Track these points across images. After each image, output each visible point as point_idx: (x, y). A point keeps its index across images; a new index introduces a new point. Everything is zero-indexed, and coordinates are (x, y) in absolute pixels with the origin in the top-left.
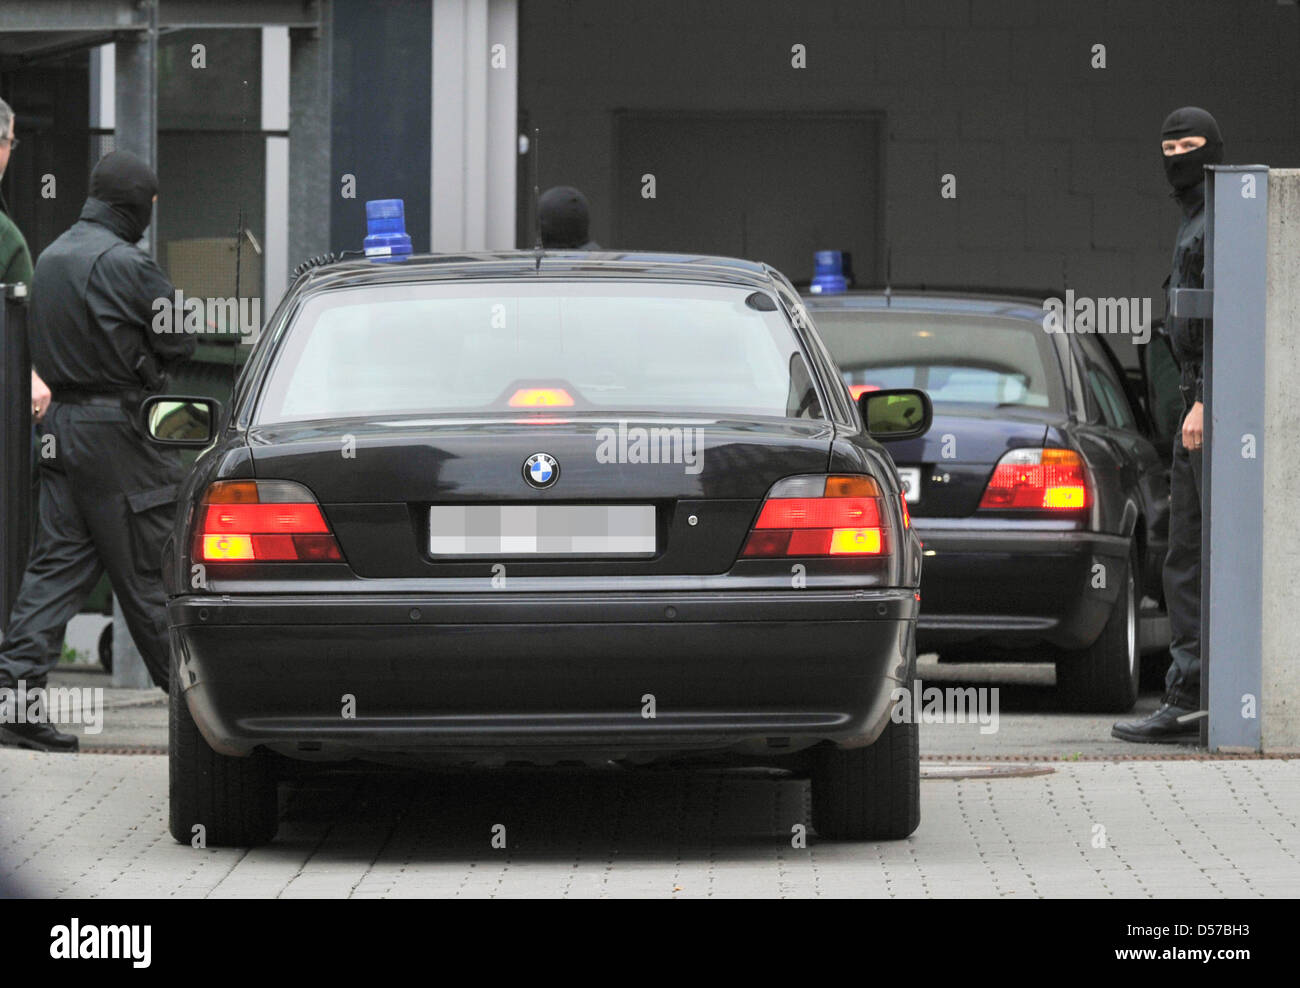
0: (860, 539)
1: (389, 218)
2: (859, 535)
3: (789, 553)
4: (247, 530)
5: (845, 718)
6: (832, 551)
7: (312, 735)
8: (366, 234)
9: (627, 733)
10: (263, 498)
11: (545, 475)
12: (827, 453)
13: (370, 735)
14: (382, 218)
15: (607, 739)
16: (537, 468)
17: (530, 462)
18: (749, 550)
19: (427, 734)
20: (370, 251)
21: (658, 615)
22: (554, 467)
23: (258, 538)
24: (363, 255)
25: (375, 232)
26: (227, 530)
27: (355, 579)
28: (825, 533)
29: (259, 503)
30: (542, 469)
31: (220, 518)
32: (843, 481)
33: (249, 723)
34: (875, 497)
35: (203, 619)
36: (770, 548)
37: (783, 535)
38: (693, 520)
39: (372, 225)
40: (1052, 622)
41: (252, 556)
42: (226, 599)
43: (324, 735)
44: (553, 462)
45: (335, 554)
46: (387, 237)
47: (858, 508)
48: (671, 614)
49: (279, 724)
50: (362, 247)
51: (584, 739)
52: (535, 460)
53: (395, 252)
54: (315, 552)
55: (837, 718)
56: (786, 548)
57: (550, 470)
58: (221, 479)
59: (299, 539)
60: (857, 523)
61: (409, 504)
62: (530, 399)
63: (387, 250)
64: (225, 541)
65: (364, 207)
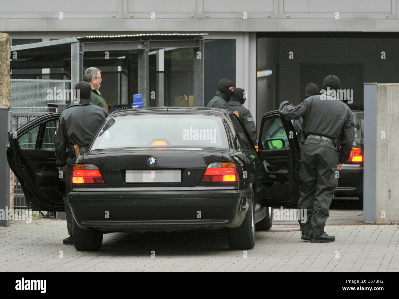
0: (231, 178)
1: (139, 99)
2: (231, 177)
3: (213, 181)
4: (82, 176)
5: (227, 221)
6: (223, 181)
7: (98, 225)
8: (133, 103)
9: (173, 225)
10: (86, 169)
11: (153, 163)
12: (222, 157)
13: (112, 225)
14: (137, 99)
15: (169, 226)
16: (151, 161)
17: (150, 159)
18: (202, 181)
19: (125, 225)
20: (134, 107)
21: (179, 196)
22: (155, 161)
23: (85, 178)
24: (132, 108)
25: (135, 102)
26: (78, 176)
27: (108, 188)
28: (222, 176)
29: (85, 169)
30: (152, 161)
31: (76, 173)
32: (226, 164)
33: (84, 223)
34: (234, 168)
35: (71, 198)
36: (208, 180)
37: (211, 177)
38: (189, 173)
39: (134, 100)
40: (354, 188)
41: (84, 182)
42: (77, 193)
43: (101, 225)
44: (155, 159)
45: (103, 182)
46: (138, 103)
47: (230, 170)
48: (183, 196)
49: (92, 223)
50: (132, 106)
51: (164, 226)
52: (151, 159)
53: (139, 107)
54: (98, 181)
55: (224, 221)
56: (212, 181)
57: (154, 161)
58: (77, 164)
59: (94, 178)
60: (230, 174)
61: (121, 170)
62: (158, 144)
63: (137, 106)
64: (78, 179)
65: (133, 96)
